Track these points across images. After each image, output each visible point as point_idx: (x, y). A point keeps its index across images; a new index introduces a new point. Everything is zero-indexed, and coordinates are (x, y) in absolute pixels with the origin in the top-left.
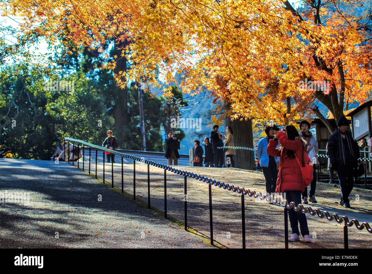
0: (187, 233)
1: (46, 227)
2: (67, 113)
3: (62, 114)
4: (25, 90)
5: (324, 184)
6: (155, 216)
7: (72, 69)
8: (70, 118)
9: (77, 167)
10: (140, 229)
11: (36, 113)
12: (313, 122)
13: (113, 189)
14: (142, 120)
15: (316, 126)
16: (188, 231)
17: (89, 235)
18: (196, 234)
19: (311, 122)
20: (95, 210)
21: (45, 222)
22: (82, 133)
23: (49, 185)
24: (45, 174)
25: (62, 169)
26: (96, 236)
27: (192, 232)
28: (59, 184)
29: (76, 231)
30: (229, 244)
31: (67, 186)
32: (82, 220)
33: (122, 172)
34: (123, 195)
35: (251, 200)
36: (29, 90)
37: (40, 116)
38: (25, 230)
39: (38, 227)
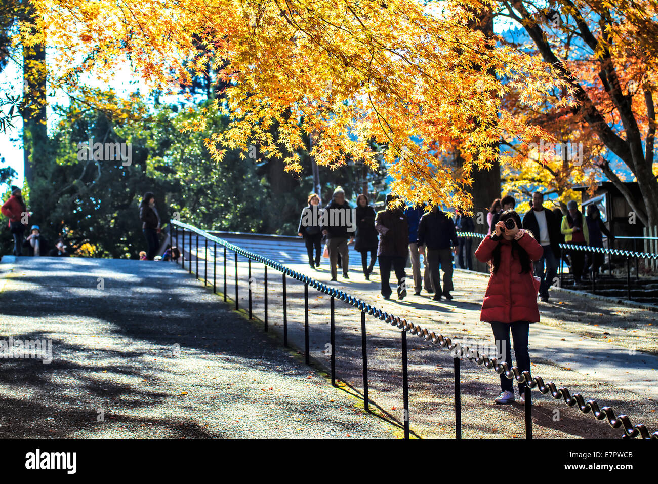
0: (333, 389)
1: (103, 383)
2: (185, 174)
3: (177, 176)
4: (111, 135)
5: (602, 298)
6: (291, 362)
7: (199, 93)
8: (191, 181)
9: (188, 272)
10: (258, 383)
11: (130, 174)
12: (599, 187)
13: (237, 312)
14: (316, 184)
15: (606, 195)
16: (337, 387)
17: (171, 395)
18: (348, 392)
19: (597, 187)
20: (193, 350)
21: (105, 374)
22: (214, 208)
23: (131, 306)
24: (129, 285)
25: (161, 277)
26: (181, 397)
27: (342, 388)
28: (149, 304)
29: (149, 389)
30: (394, 409)
31: (160, 309)
32: (166, 369)
33: (266, 279)
34: (250, 324)
35: (464, 330)
36: (118, 134)
37: (138, 179)
38: (67, 388)
39: (89, 383)
